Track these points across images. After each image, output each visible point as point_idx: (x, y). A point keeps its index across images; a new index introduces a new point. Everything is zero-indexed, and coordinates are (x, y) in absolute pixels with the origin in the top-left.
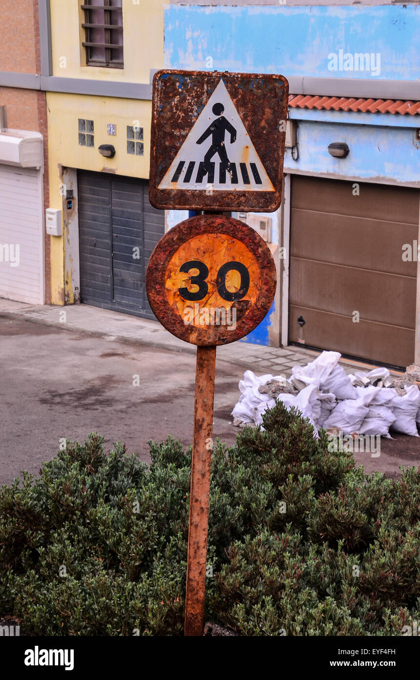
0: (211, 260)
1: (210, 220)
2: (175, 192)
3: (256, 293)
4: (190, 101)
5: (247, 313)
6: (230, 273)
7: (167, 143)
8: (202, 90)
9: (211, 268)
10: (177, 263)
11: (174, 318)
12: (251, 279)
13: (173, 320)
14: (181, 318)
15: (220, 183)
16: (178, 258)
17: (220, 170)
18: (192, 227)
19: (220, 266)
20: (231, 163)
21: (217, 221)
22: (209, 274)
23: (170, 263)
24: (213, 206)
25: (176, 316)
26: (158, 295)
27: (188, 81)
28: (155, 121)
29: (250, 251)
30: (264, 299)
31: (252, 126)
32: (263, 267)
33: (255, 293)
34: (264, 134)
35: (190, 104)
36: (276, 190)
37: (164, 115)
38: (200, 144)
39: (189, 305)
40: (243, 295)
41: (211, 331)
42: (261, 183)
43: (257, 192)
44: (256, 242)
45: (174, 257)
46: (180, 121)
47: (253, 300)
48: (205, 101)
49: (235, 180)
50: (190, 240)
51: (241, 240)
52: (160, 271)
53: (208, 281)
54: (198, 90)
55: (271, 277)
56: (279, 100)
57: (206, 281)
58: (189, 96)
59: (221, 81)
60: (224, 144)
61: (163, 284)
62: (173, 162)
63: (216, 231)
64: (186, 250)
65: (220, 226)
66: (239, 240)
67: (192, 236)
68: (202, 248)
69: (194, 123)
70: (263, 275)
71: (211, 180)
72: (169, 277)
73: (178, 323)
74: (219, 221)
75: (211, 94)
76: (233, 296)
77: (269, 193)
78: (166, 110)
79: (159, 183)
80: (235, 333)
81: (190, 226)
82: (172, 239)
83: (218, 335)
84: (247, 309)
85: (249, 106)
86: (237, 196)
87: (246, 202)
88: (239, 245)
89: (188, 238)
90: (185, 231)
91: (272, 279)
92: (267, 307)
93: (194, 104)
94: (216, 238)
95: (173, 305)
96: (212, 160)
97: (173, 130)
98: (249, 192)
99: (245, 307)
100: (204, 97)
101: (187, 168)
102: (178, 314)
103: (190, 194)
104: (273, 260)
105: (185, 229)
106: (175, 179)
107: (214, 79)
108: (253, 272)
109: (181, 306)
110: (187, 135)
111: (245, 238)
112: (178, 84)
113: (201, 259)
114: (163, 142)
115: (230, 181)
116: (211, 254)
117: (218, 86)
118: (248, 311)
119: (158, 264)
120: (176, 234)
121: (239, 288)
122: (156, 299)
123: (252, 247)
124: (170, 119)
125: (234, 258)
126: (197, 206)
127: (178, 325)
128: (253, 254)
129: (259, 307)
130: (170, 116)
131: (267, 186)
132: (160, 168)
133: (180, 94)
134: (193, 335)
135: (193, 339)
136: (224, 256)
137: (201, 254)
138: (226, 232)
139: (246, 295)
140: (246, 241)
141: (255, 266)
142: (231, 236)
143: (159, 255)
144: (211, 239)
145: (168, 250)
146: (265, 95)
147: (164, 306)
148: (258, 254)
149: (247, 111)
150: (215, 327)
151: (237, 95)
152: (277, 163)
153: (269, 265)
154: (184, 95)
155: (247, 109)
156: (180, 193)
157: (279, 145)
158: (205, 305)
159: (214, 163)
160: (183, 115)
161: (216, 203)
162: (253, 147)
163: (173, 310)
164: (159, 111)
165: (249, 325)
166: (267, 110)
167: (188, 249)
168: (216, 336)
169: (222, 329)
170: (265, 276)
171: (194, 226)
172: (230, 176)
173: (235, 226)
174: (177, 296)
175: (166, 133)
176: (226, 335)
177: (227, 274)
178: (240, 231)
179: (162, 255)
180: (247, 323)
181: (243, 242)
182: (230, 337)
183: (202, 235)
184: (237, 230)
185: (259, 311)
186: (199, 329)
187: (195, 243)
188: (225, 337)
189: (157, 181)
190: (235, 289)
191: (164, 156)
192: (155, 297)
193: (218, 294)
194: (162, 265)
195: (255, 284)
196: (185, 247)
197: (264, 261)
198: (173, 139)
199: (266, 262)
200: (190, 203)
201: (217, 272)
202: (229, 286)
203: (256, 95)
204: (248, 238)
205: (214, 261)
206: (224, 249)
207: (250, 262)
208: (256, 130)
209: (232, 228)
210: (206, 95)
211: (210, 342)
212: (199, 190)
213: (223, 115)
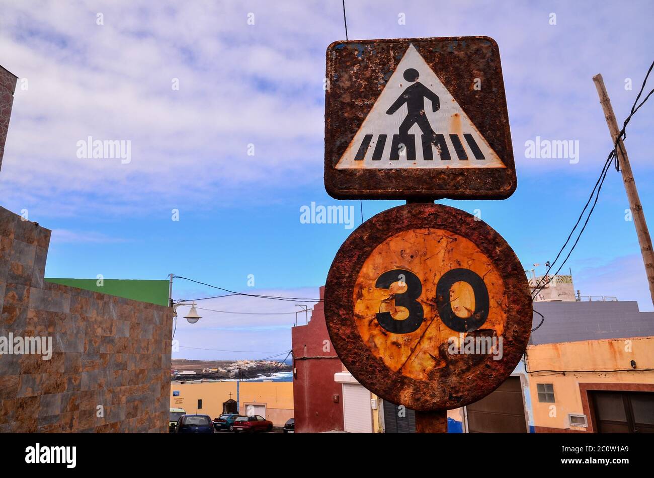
0: (424, 269)
1: (417, 209)
2: (361, 172)
3: (502, 317)
4: (374, 68)
6: (456, 286)
7: (346, 115)
8: (388, 56)
9: (425, 280)
10: (371, 275)
11: (371, 362)
12: (490, 295)
13: (371, 366)
14: (384, 363)
15: (425, 159)
16: (371, 266)
17: (424, 143)
18: (389, 221)
19: (440, 277)
20: (437, 135)
21: (426, 210)
22: (424, 290)
23: (360, 274)
24: (417, 189)
25: (374, 359)
26: (343, 325)
27: (369, 49)
28: (329, 91)
29: (482, 252)
30: (515, 325)
31: (459, 90)
32: (505, 276)
33: (500, 318)
34: (477, 99)
35: (374, 71)
36: (506, 164)
37: (342, 85)
38: (392, 114)
39: (394, 340)
40: (483, 320)
41: (435, 384)
42: (484, 158)
43: (479, 169)
44: (489, 238)
45: (365, 265)
46: (361, 90)
47: (499, 329)
48: (393, 67)
49: (445, 155)
50: (389, 239)
51: (466, 236)
52: (344, 288)
53: (422, 301)
54: (383, 56)
55: (521, 290)
56: (489, 61)
57: (419, 300)
58: (372, 63)
59: (411, 46)
60: (424, 113)
61: (350, 307)
62: (356, 136)
63: (427, 224)
64: (384, 254)
65: (432, 217)
66: (463, 236)
67: (390, 234)
68: (408, 251)
69: (381, 91)
70: (509, 288)
71: (411, 156)
72: (360, 296)
73: (380, 371)
74: (429, 210)
75: (400, 60)
76: (465, 324)
77: (497, 170)
78: (343, 79)
79: (337, 162)
80: (477, 385)
81: (386, 218)
82: (361, 238)
83: (448, 390)
85: (452, 69)
86: (451, 176)
87: (465, 182)
88: (465, 244)
89: (384, 237)
90: (379, 225)
91: (523, 293)
92: (523, 339)
93: (379, 72)
94: (429, 234)
95: (368, 341)
96: (410, 132)
97: (353, 100)
98: (468, 170)
100: (392, 63)
101: (376, 143)
102: (378, 356)
103: (383, 174)
104: (520, 263)
105: (380, 223)
106: (360, 156)
107: (402, 45)
108: (493, 284)
109: (381, 343)
110: (373, 105)
111: (472, 234)
112: (356, 53)
113: (407, 267)
114: (340, 113)
115: (439, 157)
116: (423, 258)
117: (407, 51)
119: (343, 277)
120: (367, 231)
121: (473, 309)
122: (341, 331)
123: (485, 245)
124: (349, 88)
125: (459, 263)
126: (394, 190)
127: (379, 376)
128: (488, 257)
129: (511, 339)
130: (349, 85)
131: (492, 161)
132: (338, 143)
133: (359, 62)
134: (406, 392)
135: (406, 399)
136: (444, 261)
137: (406, 259)
138: (443, 225)
139: (487, 320)
140: (475, 238)
141: (493, 275)
142: (450, 231)
143: (341, 262)
144: (420, 236)
145: (356, 254)
146: (470, 57)
147: (354, 343)
148: (496, 256)
149: (449, 75)
150: (441, 376)
151: (433, 59)
152: (502, 132)
153: (516, 272)
154: (365, 63)
155: (449, 72)
156: (368, 174)
157: (499, 111)
158: (420, 340)
159: (413, 136)
160: (366, 83)
161: (423, 185)
162: (465, 115)
163: (368, 350)
164: (334, 81)
165: (498, 370)
166: (476, 72)
167: (387, 252)
168: (443, 392)
169: (453, 379)
170: (511, 289)
171: (393, 219)
172: (437, 150)
173: (454, 216)
174: (374, 327)
175: (344, 103)
176: (461, 389)
177: (452, 289)
178: (464, 223)
179: (347, 263)
180: (494, 368)
181: (469, 239)
182: (468, 394)
183: (406, 230)
184: (459, 222)
185: (511, 347)
186: (415, 381)
187: (396, 244)
188: (460, 394)
189: (333, 160)
190: (466, 312)
191: (343, 129)
192: (338, 330)
193: (441, 321)
194: (347, 278)
195: (497, 302)
196: (382, 250)
197: (507, 265)
198: (354, 110)
199: (510, 267)
200: (384, 186)
201: (436, 286)
202: (457, 308)
203: (458, 57)
204: (476, 233)
205: (429, 269)
206: (443, 251)
207: (486, 269)
208: (465, 95)
209: (451, 220)
210: (393, 61)
211: (435, 403)
212: (396, 169)
213: (418, 81)
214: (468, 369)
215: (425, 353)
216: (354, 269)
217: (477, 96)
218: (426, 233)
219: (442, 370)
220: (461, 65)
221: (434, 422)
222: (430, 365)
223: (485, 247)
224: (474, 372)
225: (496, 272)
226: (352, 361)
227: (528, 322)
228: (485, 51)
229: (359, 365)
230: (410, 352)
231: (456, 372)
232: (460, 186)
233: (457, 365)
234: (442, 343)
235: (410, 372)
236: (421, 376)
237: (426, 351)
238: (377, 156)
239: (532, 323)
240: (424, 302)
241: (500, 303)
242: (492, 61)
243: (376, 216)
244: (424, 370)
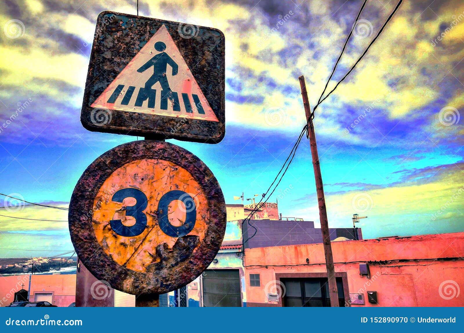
0: (151, 189)
1: (151, 145)
3: (204, 227)
4: (133, 36)
5: (194, 251)
6: (173, 203)
7: (106, 68)
8: (145, 30)
9: (151, 198)
10: (109, 191)
11: (102, 258)
12: (198, 211)
13: (102, 261)
14: (112, 259)
15: (161, 108)
16: (110, 184)
17: (162, 97)
18: (128, 151)
19: (162, 196)
20: (173, 92)
21: (158, 146)
22: (149, 204)
23: (100, 190)
24: (152, 129)
25: (105, 256)
26: (83, 229)
27: (132, 21)
28: (95, 47)
29: (195, 179)
30: (213, 233)
31: (193, 63)
32: (210, 198)
34: (205, 71)
35: (132, 38)
36: (219, 120)
37: (105, 44)
38: (141, 72)
39: (123, 242)
40: (190, 229)
41: (151, 275)
43: (200, 120)
44: (201, 170)
45: (105, 183)
46: (121, 51)
47: (201, 236)
48: (147, 38)
49: (176, 108)
50: (126, 165)
51: (185, 167)
52: (86, 199)
53: (147, 212)
54: (141, 29)
55: (219, 209)
56: (217, 46)
57: (144, 212)
58: (132, 32)
59: (164, 25)
60: (165, 75)
61: (89, 215)
62: (111, 85)
63: (156, 156)
64: (121, 175)
65: (161, 151)
66: (182, 167)
67: (128, 161)
68: (140, 175)
69: (136, 54)
70: (211, 207)
71: (151, 105)
72: (99, 207)
73: (109, 265)
74: (159, 146)
75: (154, 34)
76: (178, 231)
77: (212, 122)
78: (108, 40)
79: (92, 103)
80: (182, 276)
82: (104, 163)
83: (160, 280)
84: (194, 247)
85: (190, 47)
87: (189, 129)
88: (183, 173)
89: (123, 163)
90: (120, 154)
91: (221, 211)
92: (218, 243)
93: (136, 40)
94: (157, 163)
95: (102, 241)
96: (153, 88)
97: (113, 57)
98: (192, 120)
99: (192, 244)
100: (147, 35)
101: (126, 92)
102: (108, 254)
103: (128, 116)
104: (221, 190)
105: (121, 152)
106: (112, 100)
107: (157, 23)
109: (112, 243)
110: (128, 63)
111: (189, 166)
112: (121, 23)
113: (138, 186)
114: (101, 65)
115: (172, 109)
116: (151, 181)
117: (160, 29)
118: (196, 249)
119: (86, 190)
120: (110, 157)
121: (184, 220)
122: (80, 233)
123: (197, 175)
124: (111, 48)
125: (177, 186)
126: (134, 129)
128: (199, 183)
129: (209, 243)
130: (111, 46)
131: (209, 116)
133: (122, 30)
134: (128, 281)
135: (128, 286)
136: (166, 184)
137: (138, 181)
138: (168, 158)
139: (193, 229)
140: (191, 169)
141: (201, 197)
142: (173, 163)
143: (86, 180)
144: (151, 164)
145: (99, 174)
146: (204, 41)
147: (90, 243)
148: (205, 183)
149: (188, 51)
150: (156, 269)
151: (178, 38)
152: (219, 97)
153: (217, 195)
154: (127, 32)
155: (188, 49)
156: (116, 114)
157: (219, 82)
158: (143, 242)
159: (155, 90)
160: (125, 46)
161: (157, 127)
162: (195, 81)
163: (101, 248)
164: (100, 40)
165: (198, 265)
166: (207, 52)
167: (124, 175)
168: (157, 281)
169: (165, 272)
170: (213, 207)
171: (132, 150)
172: (171, 103)
173: (178, 152)
174: (107, 231)
175: (106, 59)
176: (170, 279)
177: (170, 205)
178: (184, 157)
179: (91, 180)
180: (195, 263)
181: (187, 170)
182: (175, 282)
183: (140, 159)
184: (181, 156)
185: (209, 248)
186: (136, 273)
187: (131, 169)
188: (169, 282)
189: (90, 100)
190: (179, 222)
191: (101, 77)
192: (78, 232)
193: (159, 229)
194: (90, 192)
195: (202, 216)
196: (120, 172)
197: (211, 190)
198: (112, 65)
199: (213, 192)
200: (128, 125)
201: (158, 202)
202: (173, 219)
203: (196, 40)
204: (192, 166)
205: (155, 189)
206: (166, 177)
207: (196, 192)
208: (197, 66)
209: (175, 155)
210: (148, 34)
211: (149, 289)
212: (138, 113)
213: (165, 51)
214: (176, 264)
215: (145, 252)
216: (96, 185)
217: (205, 69)
218: (156, 163)
219: (157, 265)
220: (197, 46)
221: (149, 303)
222: (148, 260)
223: (197, 177)
224: (181, 266)
225: (203, 195)
226: (87, 257)
227: (222, 231)
228: (215, 39)
229: (92, 260)
230: (134, 251)
231: (168, 266)
232: (185, 131)
233: (168, 261)
234: (158, 244)
235: (133, 266)
236: (141, 269)
237: (147, 250)
238: (126, 101)
239: (225, 231)
240: (148, 214)
241: (203, 217)
242: (219, 46)
243: (119, 146)
244: (144, 265)
